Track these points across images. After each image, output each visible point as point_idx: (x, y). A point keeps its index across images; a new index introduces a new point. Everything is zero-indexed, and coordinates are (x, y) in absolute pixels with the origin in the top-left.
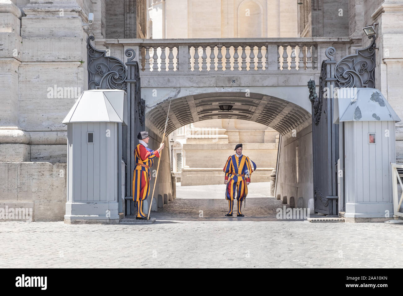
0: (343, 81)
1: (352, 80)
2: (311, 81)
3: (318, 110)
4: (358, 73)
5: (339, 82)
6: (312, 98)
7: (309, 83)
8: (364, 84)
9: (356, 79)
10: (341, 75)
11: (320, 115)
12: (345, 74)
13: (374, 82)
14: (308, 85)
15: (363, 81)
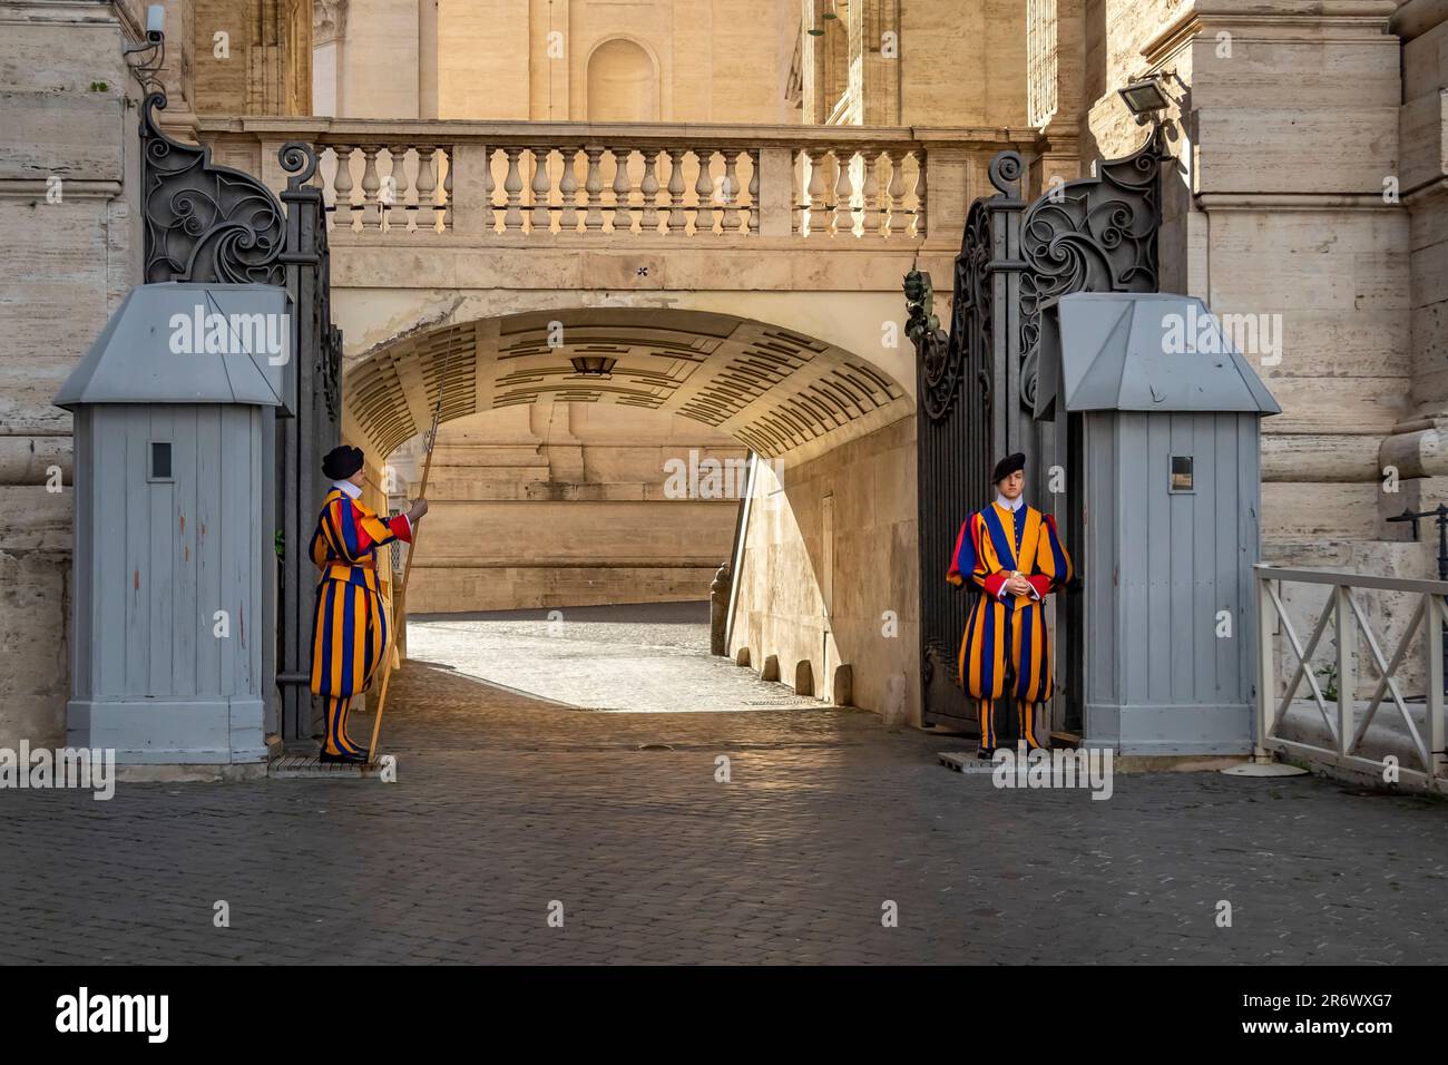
0: (1048, 272)
1: (1078, 271)
2: (915, 274)
3: (946, 373)
4: (1100, 246)
5: (1033, 273)
6: (921, 330)
7: (907, 279)
8: (1120, 282)
9: (1092, 263)
10: (1042, 250)
11: (956, 391)
12: (1057, 245)
13: (1155, 278)
14: (907, 288)
15: (1117, 271)
